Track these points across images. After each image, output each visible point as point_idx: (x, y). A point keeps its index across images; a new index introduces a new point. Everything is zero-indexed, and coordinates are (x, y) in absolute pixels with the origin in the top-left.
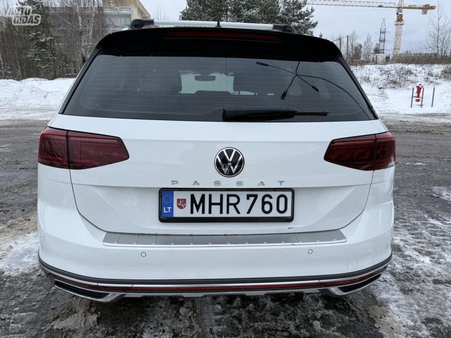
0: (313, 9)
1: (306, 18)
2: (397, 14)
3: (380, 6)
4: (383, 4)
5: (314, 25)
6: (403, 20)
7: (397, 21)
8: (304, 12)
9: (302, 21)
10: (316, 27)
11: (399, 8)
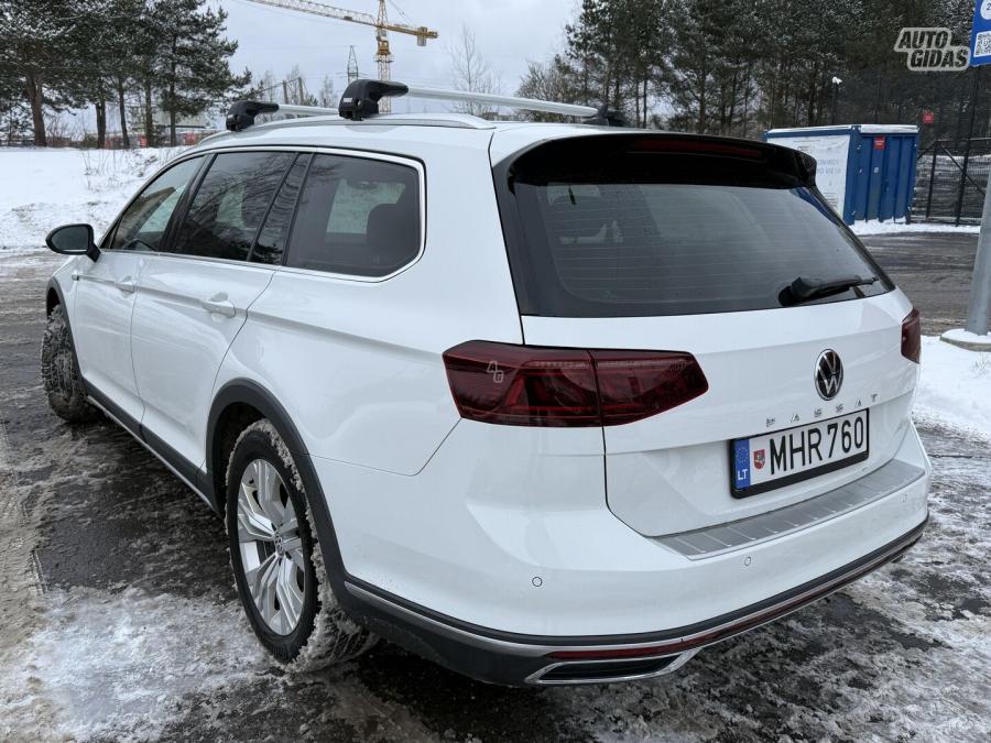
0: (224, 11)
1: (209, 31)
2: (378, 39)
3: (348, 18)
4: (351, 15)
5: (231, 50)
6: (389, 53)
7: (378, 54)
8: (203, 18)
9: (200, 37)
10: (235, 55)
11: (380, 27)
